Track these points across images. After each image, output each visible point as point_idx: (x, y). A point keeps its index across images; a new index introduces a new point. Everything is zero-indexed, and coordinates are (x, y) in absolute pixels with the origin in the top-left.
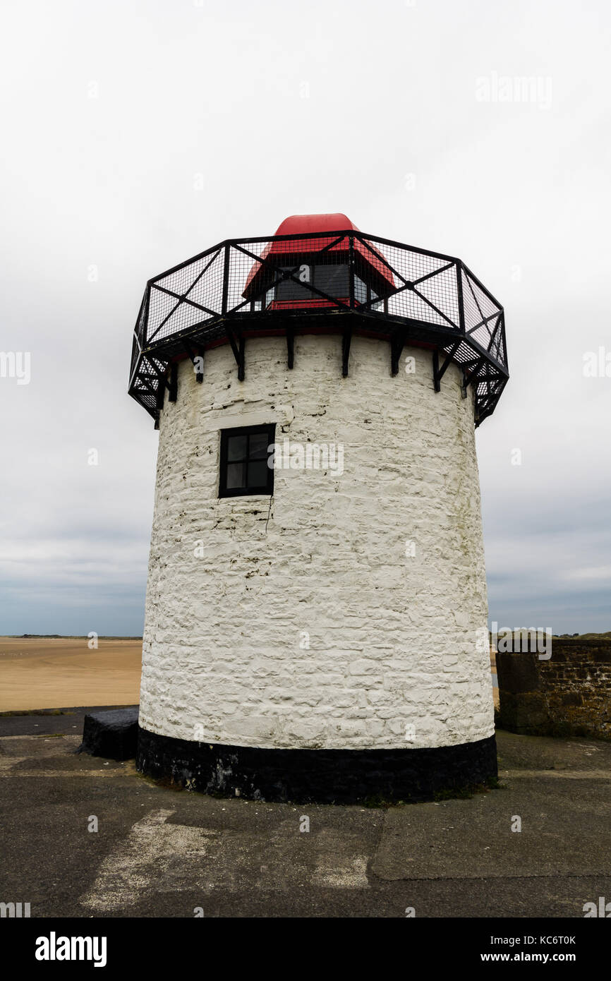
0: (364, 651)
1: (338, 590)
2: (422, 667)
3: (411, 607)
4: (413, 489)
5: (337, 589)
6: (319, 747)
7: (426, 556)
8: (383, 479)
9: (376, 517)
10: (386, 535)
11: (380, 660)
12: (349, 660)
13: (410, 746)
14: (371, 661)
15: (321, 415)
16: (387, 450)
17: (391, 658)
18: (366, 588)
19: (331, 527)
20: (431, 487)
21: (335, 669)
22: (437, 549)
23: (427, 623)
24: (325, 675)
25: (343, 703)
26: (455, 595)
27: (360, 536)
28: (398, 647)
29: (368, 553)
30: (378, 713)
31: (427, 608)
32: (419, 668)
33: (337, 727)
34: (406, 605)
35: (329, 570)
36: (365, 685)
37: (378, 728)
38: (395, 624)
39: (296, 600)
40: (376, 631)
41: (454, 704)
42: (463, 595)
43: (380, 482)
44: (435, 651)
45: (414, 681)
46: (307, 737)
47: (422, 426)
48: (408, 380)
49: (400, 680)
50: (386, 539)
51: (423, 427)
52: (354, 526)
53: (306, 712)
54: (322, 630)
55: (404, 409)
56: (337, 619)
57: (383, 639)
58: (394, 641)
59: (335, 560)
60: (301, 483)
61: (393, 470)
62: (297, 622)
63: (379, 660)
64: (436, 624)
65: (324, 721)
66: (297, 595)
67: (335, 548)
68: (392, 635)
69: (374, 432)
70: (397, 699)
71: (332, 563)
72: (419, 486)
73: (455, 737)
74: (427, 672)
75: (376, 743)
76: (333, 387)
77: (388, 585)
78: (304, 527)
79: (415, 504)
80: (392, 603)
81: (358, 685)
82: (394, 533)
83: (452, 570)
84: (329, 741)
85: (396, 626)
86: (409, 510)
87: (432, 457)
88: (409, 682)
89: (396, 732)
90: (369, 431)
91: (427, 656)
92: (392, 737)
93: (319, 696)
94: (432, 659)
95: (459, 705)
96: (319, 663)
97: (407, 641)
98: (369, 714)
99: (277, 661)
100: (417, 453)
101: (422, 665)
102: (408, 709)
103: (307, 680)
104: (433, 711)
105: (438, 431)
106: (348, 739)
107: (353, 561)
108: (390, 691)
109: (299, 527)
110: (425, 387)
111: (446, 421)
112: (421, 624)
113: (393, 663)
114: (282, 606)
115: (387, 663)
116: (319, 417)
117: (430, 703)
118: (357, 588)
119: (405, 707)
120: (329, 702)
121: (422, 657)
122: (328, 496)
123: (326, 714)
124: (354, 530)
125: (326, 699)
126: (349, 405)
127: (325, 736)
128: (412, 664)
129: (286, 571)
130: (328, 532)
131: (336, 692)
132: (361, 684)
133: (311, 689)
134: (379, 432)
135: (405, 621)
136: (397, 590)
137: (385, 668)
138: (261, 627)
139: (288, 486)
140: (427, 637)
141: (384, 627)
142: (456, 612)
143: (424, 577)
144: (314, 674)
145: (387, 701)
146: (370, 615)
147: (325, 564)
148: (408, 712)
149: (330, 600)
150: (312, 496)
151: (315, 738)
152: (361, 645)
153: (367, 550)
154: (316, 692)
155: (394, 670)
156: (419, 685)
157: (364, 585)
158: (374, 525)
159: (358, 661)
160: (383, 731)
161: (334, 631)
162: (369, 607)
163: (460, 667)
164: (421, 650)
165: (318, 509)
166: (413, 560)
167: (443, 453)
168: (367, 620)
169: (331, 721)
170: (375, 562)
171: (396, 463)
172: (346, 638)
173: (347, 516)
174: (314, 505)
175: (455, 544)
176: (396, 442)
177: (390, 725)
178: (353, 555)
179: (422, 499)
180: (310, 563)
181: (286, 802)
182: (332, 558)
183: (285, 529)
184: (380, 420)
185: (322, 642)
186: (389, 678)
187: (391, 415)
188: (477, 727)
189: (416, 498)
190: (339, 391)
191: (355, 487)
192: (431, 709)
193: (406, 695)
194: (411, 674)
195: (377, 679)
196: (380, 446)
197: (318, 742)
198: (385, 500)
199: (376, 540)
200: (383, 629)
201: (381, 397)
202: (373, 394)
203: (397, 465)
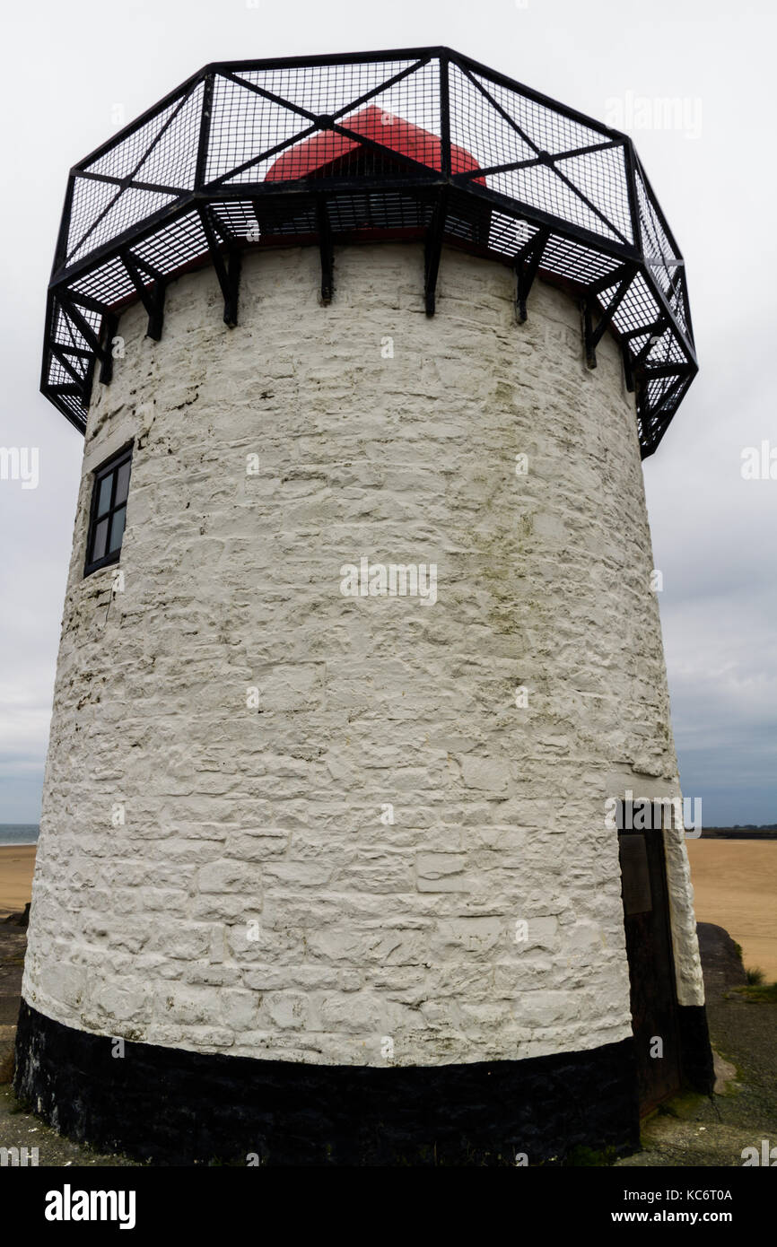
0: (227, 843)
1: (191, 720)
2: (354, 880)
3: (335, 749)
4: (357, 507)
5: (188, 718)
6: (137, 1038)
7: (379, 638)
8: (289, 496)
9: (269, 572)
10: (285, 603)
11: (258, 862)
12: (198, 860)
13: (312, 1058)
14: (239, 863)
15: (190, 403)
16: (302, 440)
17: (281, 858)
18: (239, 714)
19: (186, 601)
20: (403, 500)
21: (173, 878)
22: (411, 624)
23: (375, 782)
24: (156, 891)
25: (181, 949)
26: (462, 721)
27: (235, 611)
28: (300, 835)
29: (247, 643)
30: (247, 977)
31: (376, 751)
32: (347, 881)
33: (168, 1000)
34: (322, 745)
35: (177, 682)
36: (223, 916)
37: (245, 1013)
38: (295, 786)
39: (126, 743)
40: (252, 800)
41: (447, 967)
42: (492, 720)
43: (281, 503)
44: (393, 844)
45: (332, 910)
46: (120, 1015)
47: (386, 385)
48: (360, 305)
49: (297, 907)
50: (285, 612)
51: (392, 386)
52: (224, 594)
53: (122, 964)
54: (156, 801)
55: (347, 359)
56: (183, 779)
57: (267, 818)
58: (290, 821)
59: (188, 662)
60: (152, 530)
61: (310, 476)
62: (124, 787)
63: (255, 861)
64: (402, 784)
65: (148, 985)
66: (129, 734)
67: (190, 640)
68: (285, 808)
69: (277, 412)
70: (289, 948)
71: (183, 668)
72: (370, 499)
73: (447, 1047)
74: (369, 891)
75: (237, 1043)
76: (213, 350)
77: (284, 704)
78: (149, 607)
79: (358, 536)
80: (289, 741)
81: (211, 914)
82: (304, 599)
83: (456, 666)
84: (154, 1027)
85: (295, 790)
86: (341, 549)
87: (410, 441)
88: (319, 911)
89: (283, 1024)
90: (268, 413)
91: (369, 855)
92: (273, 1033)
93: (143, 931)
94: (383, 862)
95: (465, 971)
96: (150, 866)
97: (319, 823)
98: (228, 978)
99: (95, 859)
100: (370, 437)
101: (355, 874)
102: (312, 972)
103: (129, 899)
104: (380, 981)
105: (434, 388)
106: (185, 1028)
107: (220, 662)
108: (274, 930)
109: (143, 608)
110: (402, 312)
111: (459, 368)
112: (357, 785)
113: (284, 870)
114: (109, 755)
115: (272, 869)
116: (187, 408)
117: (374, 962)
118: (223, 714)
119: (306, 967)
120: (159, 947)
121: (357, 857)
122: (186, 543)
123: (151, 970)
124: (226, 601)
125: (155, 940)
126: (235, 374)
127: (147, 1016)
128: (329, 872)
129: (120, 692)
130: (181, 611)
131: (171, 927)
132: (215, 911)
133: (132, 916)
134: (286, 411)
135: (318, 780)
136: (301, 715)
137: (268, 880)
138: (84, 796)
139: (136, 539)
140: (370, 812)
141: (270, 792)
142: (465, 759)
143: (371, 684)
144: (141, 888)
145: (265, 951)
146: (243, 767)
147: (173, 671)
148: (312, 980)
149: (174, 739)
150: (165, 549)
151: (130, 1019)
152: (223, 829)
153: (246, 637)
154: (139, 924)
155: (286, 884)
156: (345, 920)
157: (236, 708)
158: (265, 587)
159: (219, 862)
160: (254, 1018)
161: (176, 803)
162: (244, 751)
163: (474, 881)
164: (354, 841)
165: (170, 571)
166: (346, 649)
167: (441, 430)
168: (238, 777)
169: (161, 985)
170: (260, 660)
171: (320, 462)
172: (196, 816)
173: (215, 577)
174: (166, 565)
175: (472, 612)
176: (322, 422)
177: (271, 1006)
178: (221, 650)
179: (377, 525)
180: (152, 672)
181: (81, 1142)
182: (183, 659)
183: (125, 616)
184: (291, 389)
185: (155, 824)
186: (274, 900)
187: (314, 375)
188: (533, 1024)
189: (362, 524)
190: (221, 354)
191: (234, 520)
192: (376, 976)
193: (311, 941)
194: (325, 895)
195: (248, 902)
196: (287, 436)
197: (134, 1027)
198: (289, 535)
199: (265, 616)
200: (268, 797)
201: (296, 347)
202: (281, 344)
203: (321, 466)
